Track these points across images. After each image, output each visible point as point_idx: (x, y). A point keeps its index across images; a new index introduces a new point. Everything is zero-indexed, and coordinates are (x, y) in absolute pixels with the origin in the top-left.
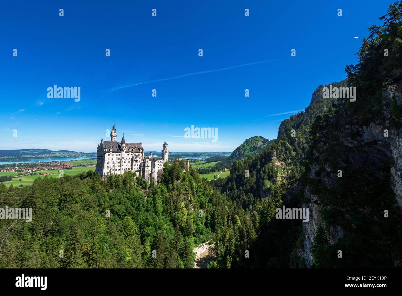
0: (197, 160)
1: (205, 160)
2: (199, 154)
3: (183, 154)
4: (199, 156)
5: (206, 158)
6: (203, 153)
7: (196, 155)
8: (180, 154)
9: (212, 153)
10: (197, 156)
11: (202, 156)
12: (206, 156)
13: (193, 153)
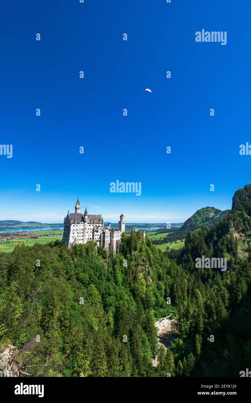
0: (148, 231)
1: (156, 231)
2: (150, 225)
3: (134, 225)
4: (150, 227)
5: (157, 228)
6: (154, 224)
7: (147, 225)
8: (132, 225)
9: (162, 224)
10: (148, 227)
11: (153, 227)
12: (156, 227)
13: (144, 224)
